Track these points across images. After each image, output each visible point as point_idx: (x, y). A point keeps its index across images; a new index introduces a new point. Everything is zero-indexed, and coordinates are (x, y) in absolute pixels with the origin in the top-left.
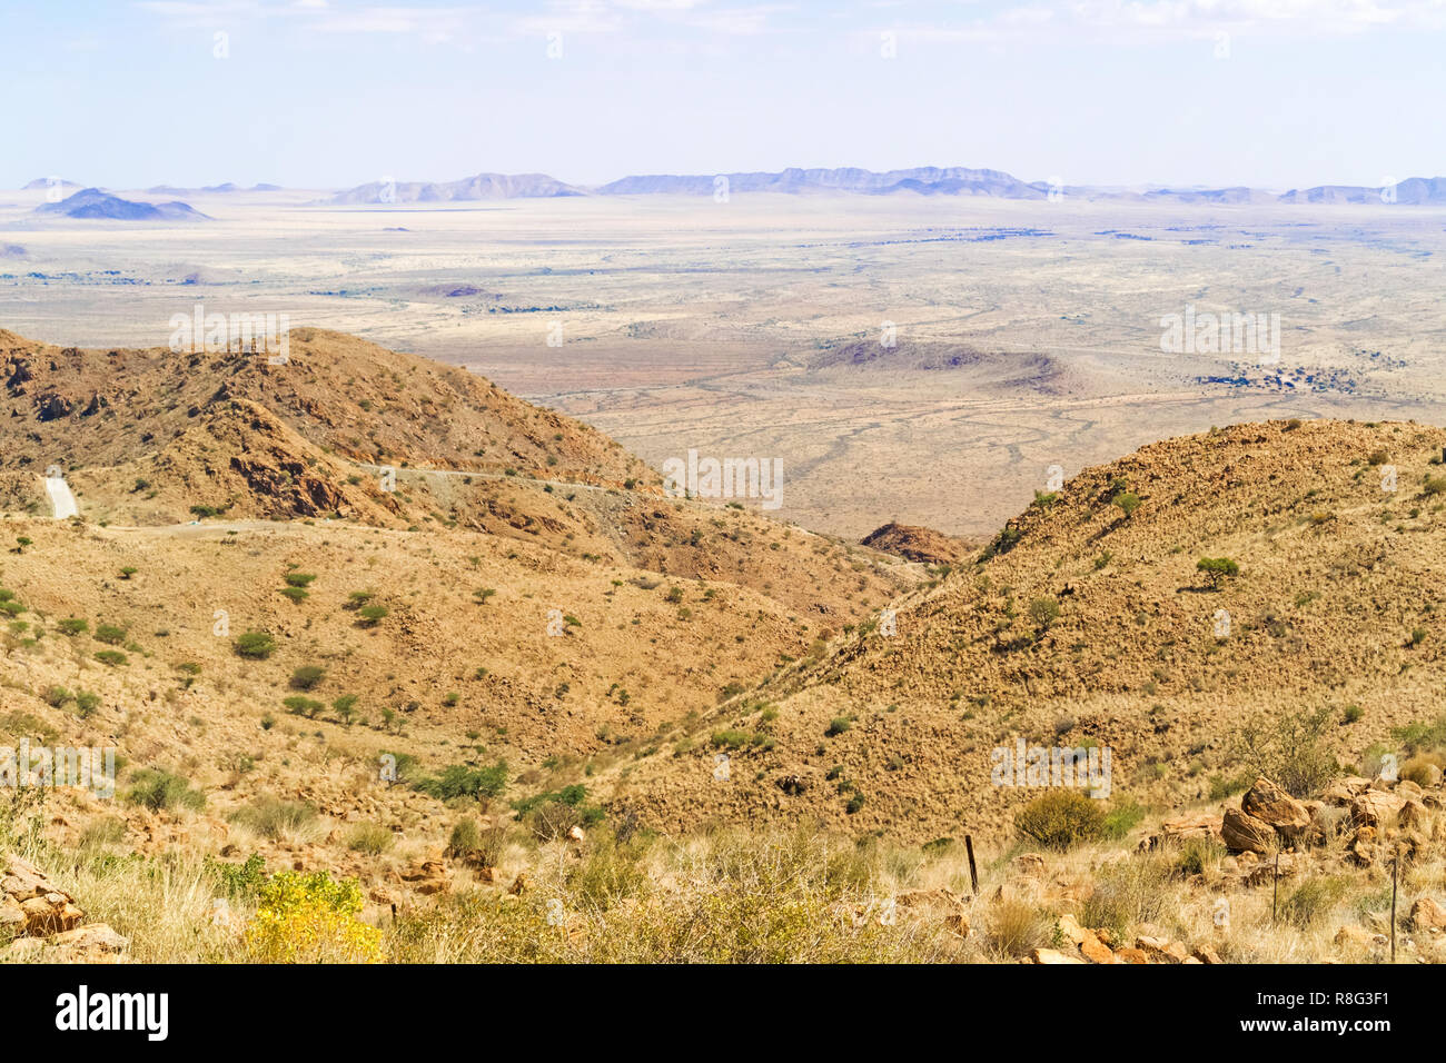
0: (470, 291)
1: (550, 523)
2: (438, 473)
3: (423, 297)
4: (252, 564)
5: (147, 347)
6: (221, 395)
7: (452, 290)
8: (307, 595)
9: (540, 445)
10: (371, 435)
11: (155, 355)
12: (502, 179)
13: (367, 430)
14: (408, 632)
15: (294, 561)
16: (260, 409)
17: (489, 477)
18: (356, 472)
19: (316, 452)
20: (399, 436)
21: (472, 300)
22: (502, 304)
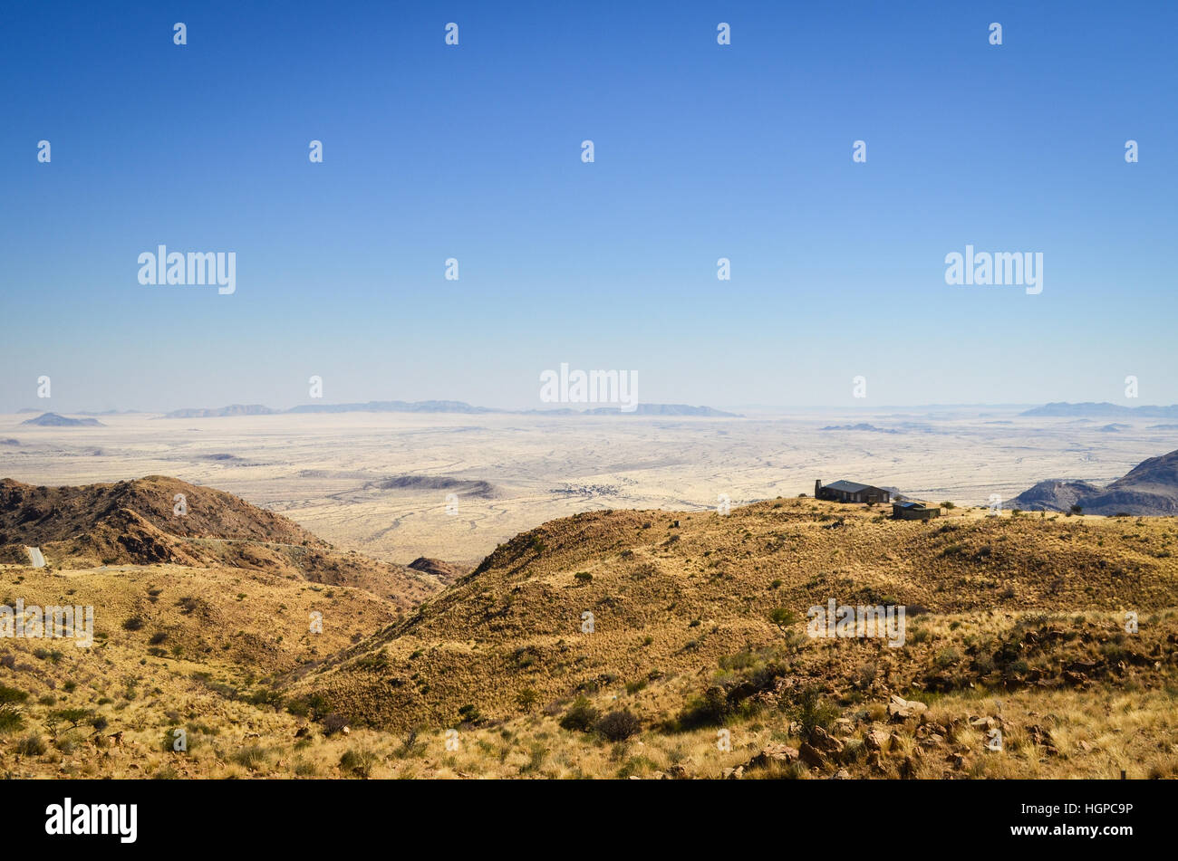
0: (227, 457)
1: (268, 562)
2: (216, 540)
3: (205, 460)
4: (133, 586)
5: (78, 485)
6: (113, 506)
7: (219, 457)
8: (157, 599)
9: (263, 526)
10: (185, 523)
11: (83, 489)
12: (242, 407)
13: (183, 521)
14: (207, 615)
15: (152, 584)
16: (133, 513)
17: (240, 542)
18: (178, 541)
19: (159, 532)
20: (198, 524)
21: (229, 461)
22: (242, 463)
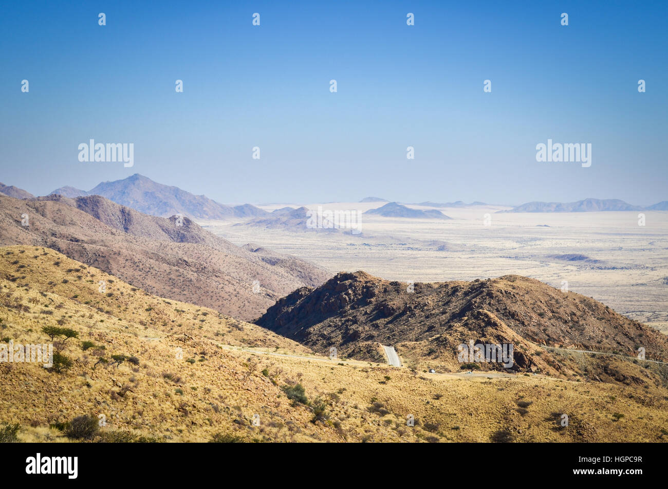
0: (581, 258)
1: (636, 380)
2: (578, 351)
3: (557, 260)
4: (500, 395)
5: (432, 282)
6: (469, 307)
7: (571, 258)
8: (527, 412)
9: (631, 339)
10: (545, 330)
11: (436, 286)
12: (598, 202)
13: (542, 328)
14: (581, 434)
15: (521, 394)
16: (492, 315)
17: (605, 355)
18: (539, 349)
19: (519, 338)
20: (559, 331)
21: (582, 263)
22: (598, 265)
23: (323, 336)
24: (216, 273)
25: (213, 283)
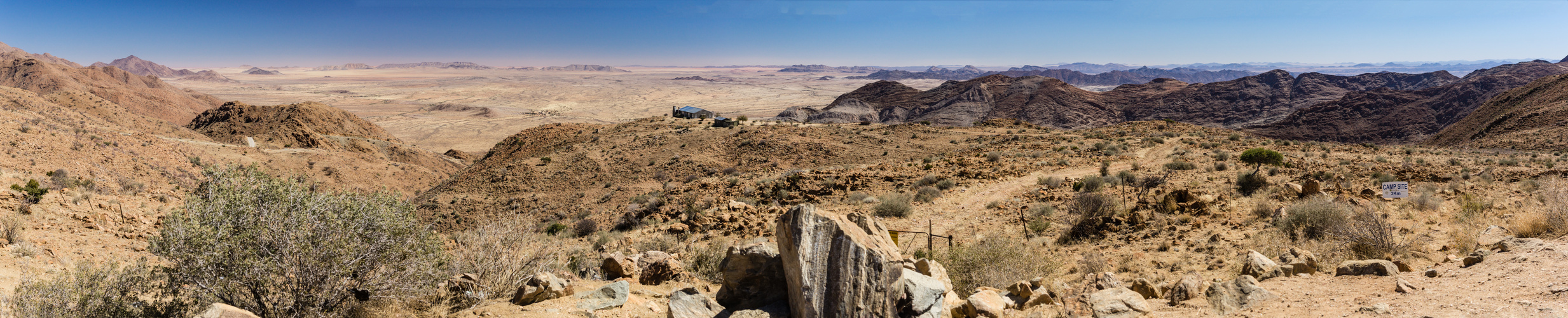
0: (346, 92)
1: (368, 150)
2: (341, 137)
3: (333, 94)
4: (299, 159)
5: (271, 105)
6: (289, 117)
7: (341, 92)
8: (313, 167)
9: (366, 130)
10: (325, 128)
11: (273, 107)
13: (324, 126)
14: (338, 177)
15: (309, 159)
16: (298, 121)
17: (354, 138)
18: (322, 137)
19: (312, 132)
20: (332, 128)
21: (347, 94)
22: (354, 95)
23: (219, 132)
24: (170, 103)
25: (168, 107)
